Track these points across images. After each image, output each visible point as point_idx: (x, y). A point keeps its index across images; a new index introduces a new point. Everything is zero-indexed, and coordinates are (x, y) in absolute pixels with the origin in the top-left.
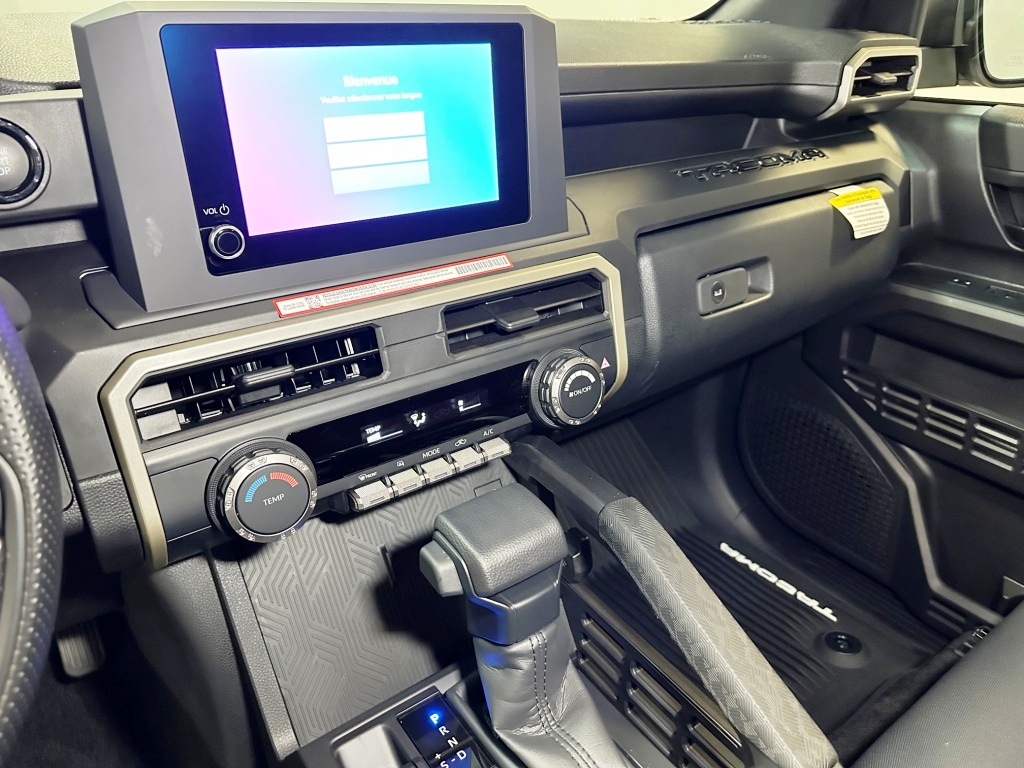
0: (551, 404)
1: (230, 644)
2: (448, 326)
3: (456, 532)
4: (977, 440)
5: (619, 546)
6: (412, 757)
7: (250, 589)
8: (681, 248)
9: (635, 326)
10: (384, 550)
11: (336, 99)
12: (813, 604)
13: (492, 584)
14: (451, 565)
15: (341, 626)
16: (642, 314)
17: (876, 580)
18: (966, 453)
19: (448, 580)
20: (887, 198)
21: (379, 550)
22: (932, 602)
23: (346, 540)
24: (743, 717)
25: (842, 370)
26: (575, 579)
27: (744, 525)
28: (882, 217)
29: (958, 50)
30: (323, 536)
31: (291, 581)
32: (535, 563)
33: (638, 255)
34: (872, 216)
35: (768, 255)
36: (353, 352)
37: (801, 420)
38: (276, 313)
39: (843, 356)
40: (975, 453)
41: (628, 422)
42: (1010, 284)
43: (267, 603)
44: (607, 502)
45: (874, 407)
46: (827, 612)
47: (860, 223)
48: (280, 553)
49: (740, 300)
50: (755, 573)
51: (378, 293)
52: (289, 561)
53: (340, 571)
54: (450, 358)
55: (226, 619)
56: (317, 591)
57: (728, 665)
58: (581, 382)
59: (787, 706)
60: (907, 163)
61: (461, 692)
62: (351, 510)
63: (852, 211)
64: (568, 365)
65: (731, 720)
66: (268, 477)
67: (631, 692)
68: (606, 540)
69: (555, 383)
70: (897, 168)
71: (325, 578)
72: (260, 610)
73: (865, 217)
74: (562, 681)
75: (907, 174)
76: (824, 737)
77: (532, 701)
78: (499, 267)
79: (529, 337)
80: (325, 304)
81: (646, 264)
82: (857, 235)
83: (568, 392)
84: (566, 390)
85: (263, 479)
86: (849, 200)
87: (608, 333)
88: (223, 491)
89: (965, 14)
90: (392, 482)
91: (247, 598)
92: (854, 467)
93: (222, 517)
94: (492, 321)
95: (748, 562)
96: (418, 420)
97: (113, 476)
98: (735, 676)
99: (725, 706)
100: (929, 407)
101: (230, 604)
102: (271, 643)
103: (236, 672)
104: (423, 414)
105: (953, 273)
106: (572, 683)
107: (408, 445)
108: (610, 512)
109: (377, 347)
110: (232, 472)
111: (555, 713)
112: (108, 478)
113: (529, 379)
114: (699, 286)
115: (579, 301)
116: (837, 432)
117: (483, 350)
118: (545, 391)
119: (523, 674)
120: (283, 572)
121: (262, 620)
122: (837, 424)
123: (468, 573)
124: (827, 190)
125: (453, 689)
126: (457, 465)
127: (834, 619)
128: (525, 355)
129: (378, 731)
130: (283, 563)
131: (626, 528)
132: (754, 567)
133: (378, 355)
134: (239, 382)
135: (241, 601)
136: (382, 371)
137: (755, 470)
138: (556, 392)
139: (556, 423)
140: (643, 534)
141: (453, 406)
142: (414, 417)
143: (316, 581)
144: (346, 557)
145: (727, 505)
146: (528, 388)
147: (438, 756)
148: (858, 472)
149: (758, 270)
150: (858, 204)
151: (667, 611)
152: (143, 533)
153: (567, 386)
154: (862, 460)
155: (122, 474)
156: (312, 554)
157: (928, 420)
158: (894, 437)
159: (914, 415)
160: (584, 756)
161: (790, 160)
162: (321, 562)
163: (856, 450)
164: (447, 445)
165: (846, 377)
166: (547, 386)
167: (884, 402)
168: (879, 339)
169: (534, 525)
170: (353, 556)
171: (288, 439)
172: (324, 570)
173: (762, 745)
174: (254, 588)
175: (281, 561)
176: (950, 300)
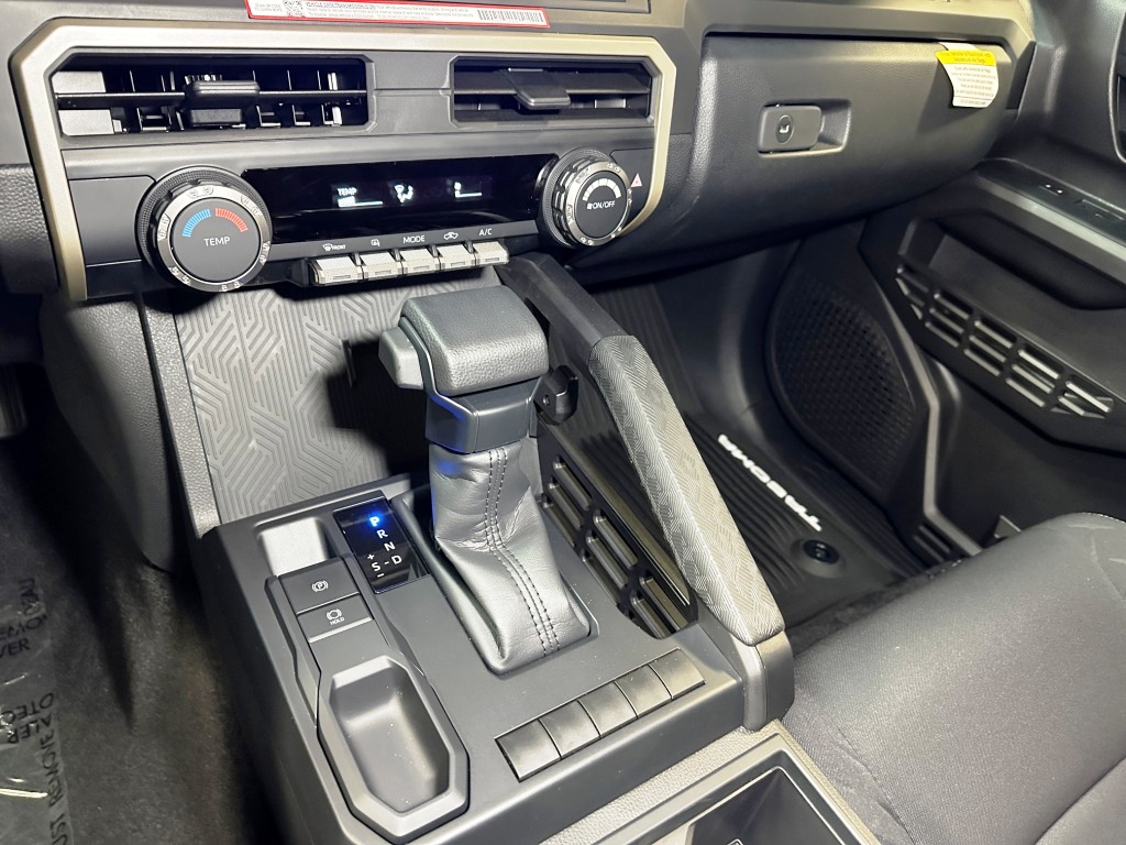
0: (563, 212)
1: (156, 409)
2: (456, 84)
3: (425, 320)
4: (1016, 368)
5: (607, 383)
6: (342, 553)
7: (186, 352)
8: (754, 62)
9: (682, 145)
10: (346, 344)
12: (801, 510)
13: (457, 381)
14: (414, 356)
15: (287, 415)
16: (692, 132)
17: (873, 501)
18: (1001, 381)
19: (409, 372)
20: (1001, 68)
21: (341, 343)
22: (922, 529)
23: (304, 324)
24: (697, 571)
25: (897, 268)
26: (555, 419)
27: (749, 421)
28: (990, 89)
30: (277, 312)
31: (234, 354)
32: (508, 372)
33: (703, 56)
34: (979, 84)
35: (851, 99)
36: (335, 87)
37: (838, 317)
38: (245, 11)
39: (903, 252)
40: (1011, 383)
41: (652, 288)
42: (1104, 202)
43: (204, 372)
44: (605, 335)
45: (919, 314)
46: (813, 521)
47: (963, 88)
48: (225, 320)
49: (807, 146)
50: (748, 470)
51: (376, 17)
52: (235, 332)
53: (293, 357)
54: (453, 126)
55: (154, 381)
56: (262, 370)
57: (693, 518)
58: (604, 193)
59: (745, 568)
60: (1036, 32)
61: (408, 501)
62: (310, 284)
63: (958, 72)
64: (593, 169)
65: (684, 573)
66: (213, 212)
67: (590, 540)
68: (594, 375)
69: (574, 187)
70: (1023, 36)
71: (275, 359)
72: (194, 378)
73: (970, 84)
74: (517, 505)
75: (1032, 47)
76: (775, 604)
77: (481, 516)
78: (532, 23)
79: (554, 124)
80: (308, 15)
81: (709, 71)
82: (956, 102)
83: (587, 203)
84: (585, 199)
85: (207, 214)
86: (959, 58)
87: (647, 144)
88: (157, 217)
90: (362, 262)
91: (180, 360)
92: (881, 378)
93: (154, 250)
94: (512, 92)
95: (744, 458)
96: (404, 194)
97: (23, 170)
98: (698, 530)
99: (681, 557)
100: (978, 324)
101: (160, 363)
102: (203, 416)
103: (159, 441)
104: (410, 188)
105: (1046, 178)
106: (526, 509)
107: (388, 222)
108: (606, 346)
109: (365, 88)
110: (170, 197)
111: (503, 534)
112: (17, 170)
113: (544, 179)
114: (765, 115)
115: (621, 96)
116: (874, 337)
117: (494, 126)
118: (560, 196)
119: (476, 487)
120: (226, 343)
121: (196, 389)
122: (876, 328)
123: (432, 364)
124: (937, 41)
125: (400, 497)
126: (442, 261)
127: (818, 528)
128: (545, 145)
129: (310, 525)
130: (227, 332)
131: (619, 366)
132: (748, 464)
133: (365, 98)
134: (191, 90)
135: (174, 362)
136: (367, 120)
137: (775, 366)
138: (572, 199)
139: (566, 238)
140: (635, 374)
141: (449, 190)
142: (399, 188)
143: (263, 360)
144: (302, 342)
145: (736, 395)
146: (542, 189)
147: (371, 557)
148: (884, 384)
149: (835, 116)
150: (968, 66)
151: (642, 455)
152: (56, 250)
153: (587, 194)
154: (892, 372)
155: (34, 170)
156: (263, 329)
157: (973, 339)
158: (931, 351)
159: (960, 330)
160: (525, 578)
162: (271, 341)
163: (887, 360)
164: (434, 234)
165: (899, 276)
166: (563, 189)
167: (932, 311)
168: (947, 240)
169: (514, 332)
170: (310, 342)
171: (242, 177)
172: (275, 351)
173: (709, 601)
174: (191, 351)
175: (225, 328)
176: (1035, 207)
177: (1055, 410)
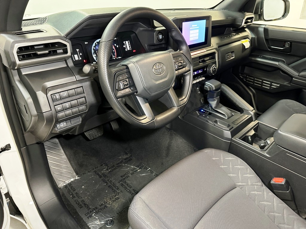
0: (210, 71)
2: (199, 59)
4: (264, 84)
8: (223, 49)
11: (191, 28)
18: (261, 87)
20: (249, 41)
28: (249, 45)
29: (259, 15)
33: (219, 50)
35: (234, 51)
39: (240, 71)
40: (263, 86)
45: (245, 80)
49: (230, 58)
60: (251, 36)
63: (245, 44)
64: (213, 66)
70: (250, 37)
73: (247, 45)
75: (252, 37)
78: (205, 51)
79: (207, 62)
81: (220, 52)
82: (246, 48)
86: (244, 42)
87: (216, 62)
89: (260, 8)
94: (203, 59)
96: (195, 73)
100: (255, 79)
105: (259, 55)
114: (226, 55)
117: (203, 63)
123: (212, 87)
124: (240, 40)
149: (233, 53)
153: (213, 69)
157: (255, 82)
158: (248, 85)
159: (253, 81)
161: (235, 35)
165: (240, 75)
167: (247, 79)
168: (246, 67)
176: (259, 59)
177: (271, 88)
